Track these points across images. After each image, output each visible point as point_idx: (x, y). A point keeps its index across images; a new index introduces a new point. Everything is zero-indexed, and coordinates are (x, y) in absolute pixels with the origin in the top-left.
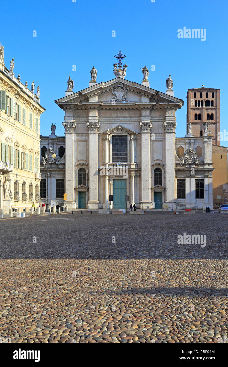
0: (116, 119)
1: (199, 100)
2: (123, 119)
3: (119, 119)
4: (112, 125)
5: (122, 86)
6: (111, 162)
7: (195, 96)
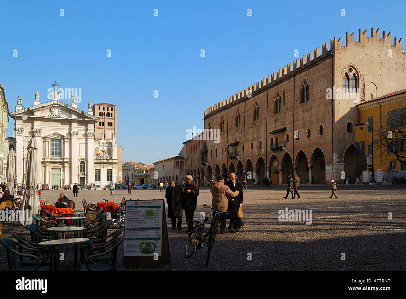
0: (53, 127)
1: (102, 112)
2: (58, 128)
3: (55, 127)
4: (50, 132)
5: (58, 106)
6: (50, 157)
7: (99, 109)
